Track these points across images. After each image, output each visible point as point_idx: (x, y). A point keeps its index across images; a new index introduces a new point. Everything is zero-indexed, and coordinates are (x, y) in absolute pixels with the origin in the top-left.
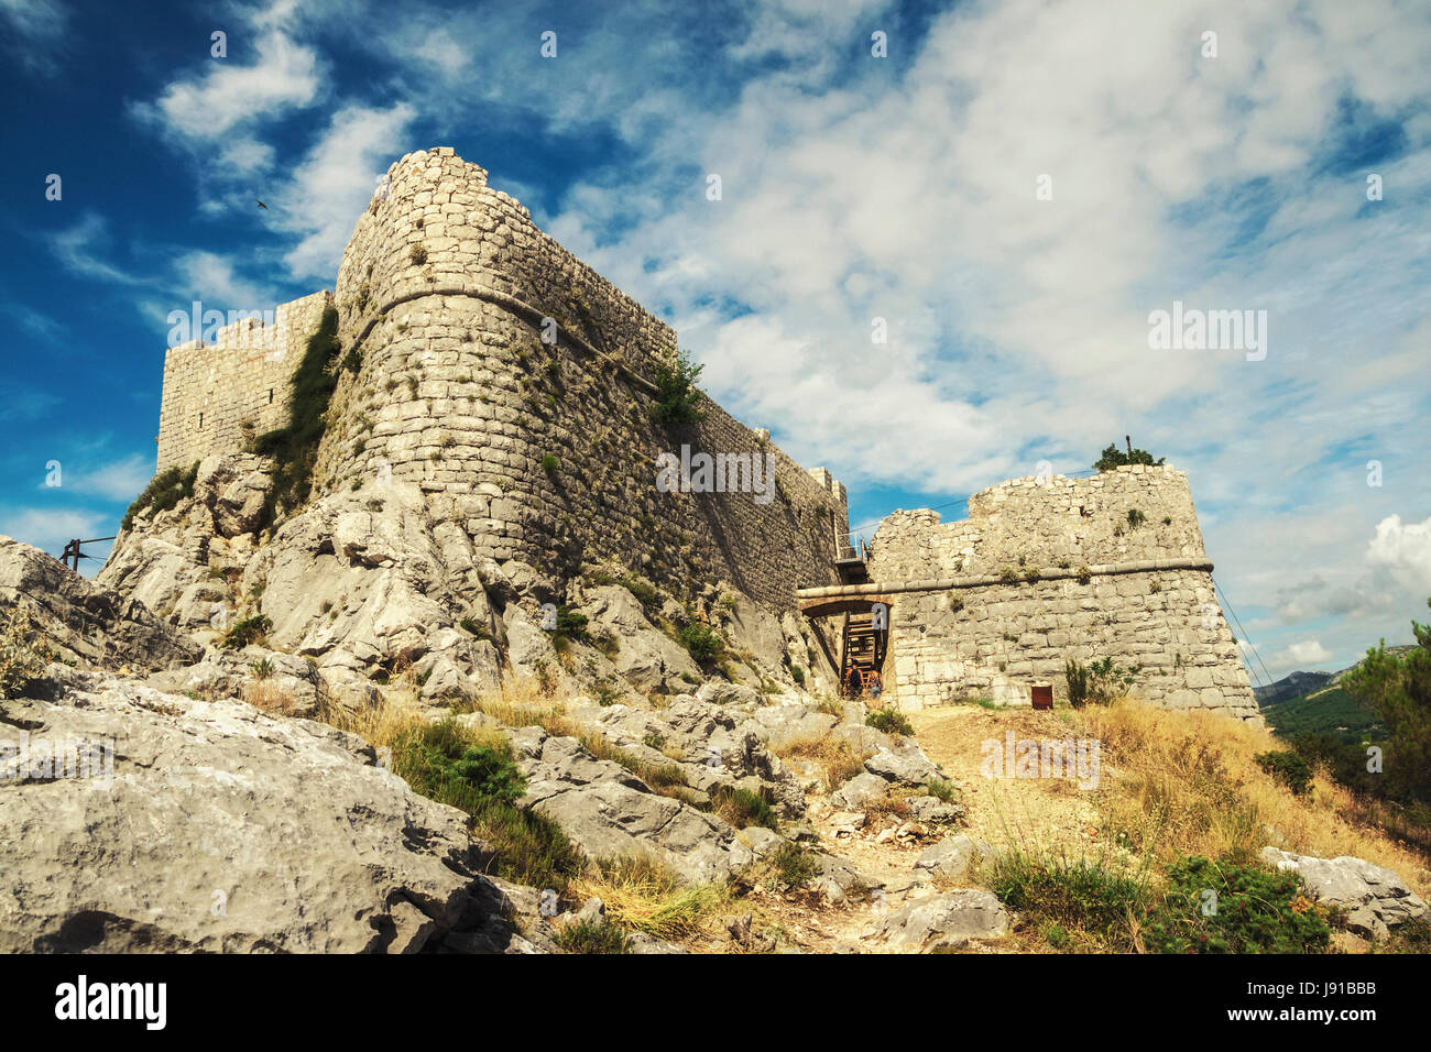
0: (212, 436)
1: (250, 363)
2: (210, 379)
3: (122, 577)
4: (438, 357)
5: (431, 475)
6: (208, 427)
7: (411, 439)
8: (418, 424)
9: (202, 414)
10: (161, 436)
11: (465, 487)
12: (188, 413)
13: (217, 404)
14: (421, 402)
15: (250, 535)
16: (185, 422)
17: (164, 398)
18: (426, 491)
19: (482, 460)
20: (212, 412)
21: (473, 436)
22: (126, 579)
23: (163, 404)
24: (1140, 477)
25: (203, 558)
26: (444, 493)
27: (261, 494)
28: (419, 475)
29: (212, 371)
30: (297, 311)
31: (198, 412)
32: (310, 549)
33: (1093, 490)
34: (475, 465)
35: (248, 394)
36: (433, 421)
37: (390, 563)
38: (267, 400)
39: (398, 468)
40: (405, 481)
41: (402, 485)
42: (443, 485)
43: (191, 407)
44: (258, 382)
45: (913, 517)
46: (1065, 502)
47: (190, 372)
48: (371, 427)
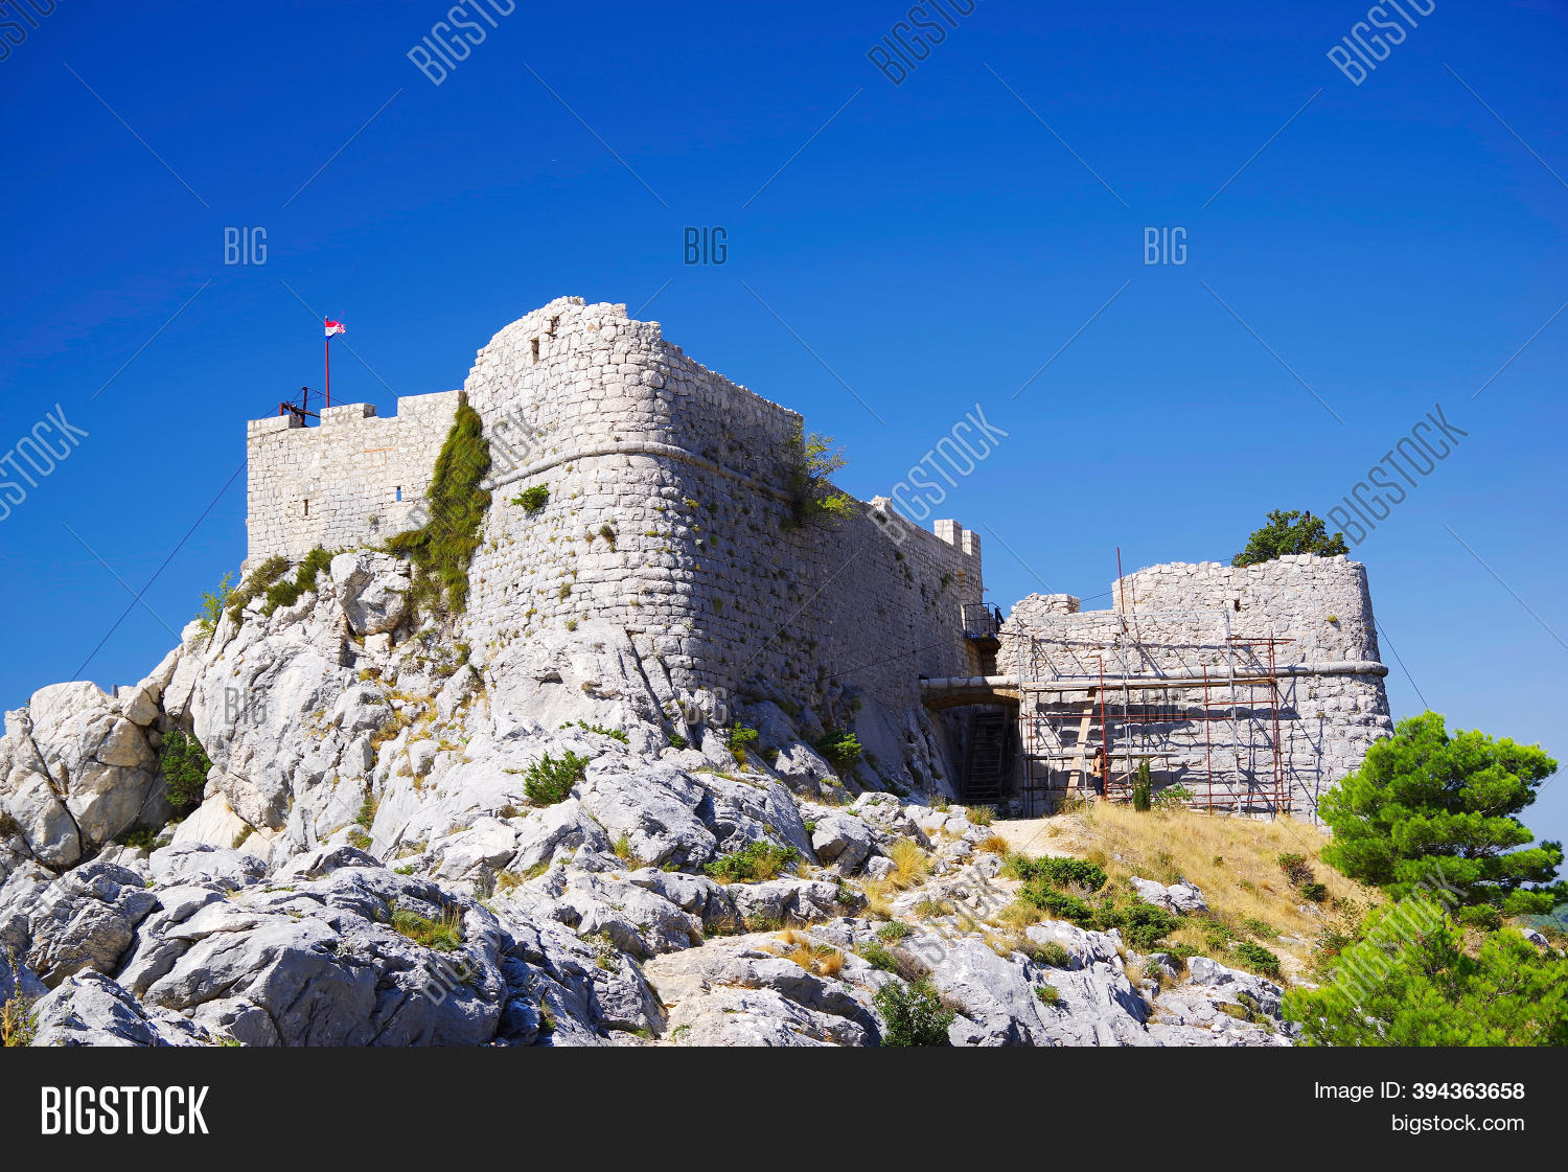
0: (323, 527)
1: (368, 454)
2: (315, 464)
3: (255, 677)
4: (630, 513)
5: (631, 618)
6: (315, 516)
7: (611, 587)
8: (619, 574)
9: (306, 501)
10: (250, 517)
11: (661, 628)
12: (286, 499)
13: (327, 493)
14: (619, 554)
15: (387, 635)
16: (284, 506)
17: (250, 475)
18: (629, 633)
19: (670, 605)
20: (321, 500)
21: (664, 584)
22: (259, 678)
23: (249, 482)
24: (1305, 569)
25: (348, 659)
26: (644, 635)
27: (399, 597)
28: (623, 618)
29: (317, 455)
30: (425, 407)
31: (302, 498)
32: (536, 678)
33: (1251, 581)
34: (666, 609)
35: (367, 488)
36: (629, 572)
37: (620, 697)
38: (393, 497)
39: (604, 612)
40: (611, 624)
41: (610, 627)
42: (643, 627)
43: (290, 492)
44: (381, 476)
45: (1049, 602)
46: (1218, 594)
47: (284, 451)
48: (575, 573)
